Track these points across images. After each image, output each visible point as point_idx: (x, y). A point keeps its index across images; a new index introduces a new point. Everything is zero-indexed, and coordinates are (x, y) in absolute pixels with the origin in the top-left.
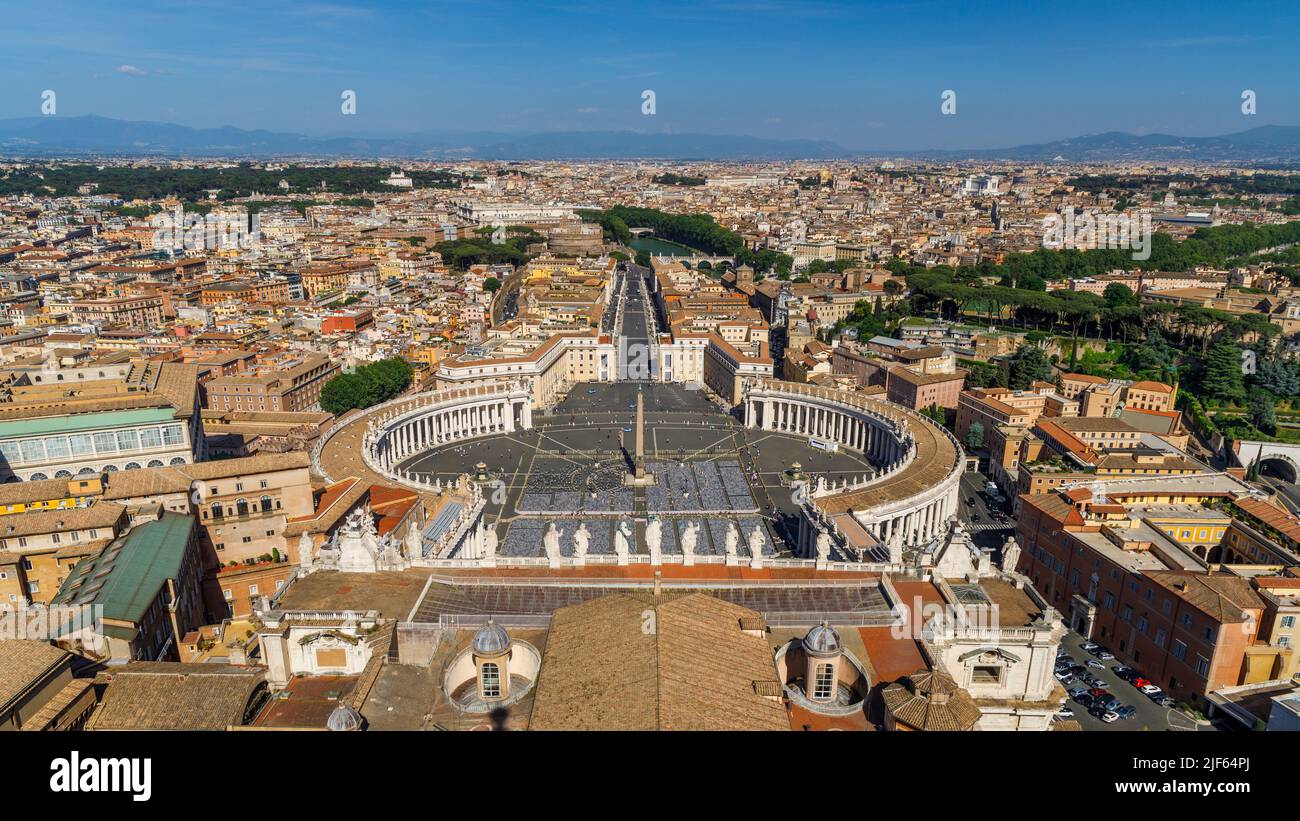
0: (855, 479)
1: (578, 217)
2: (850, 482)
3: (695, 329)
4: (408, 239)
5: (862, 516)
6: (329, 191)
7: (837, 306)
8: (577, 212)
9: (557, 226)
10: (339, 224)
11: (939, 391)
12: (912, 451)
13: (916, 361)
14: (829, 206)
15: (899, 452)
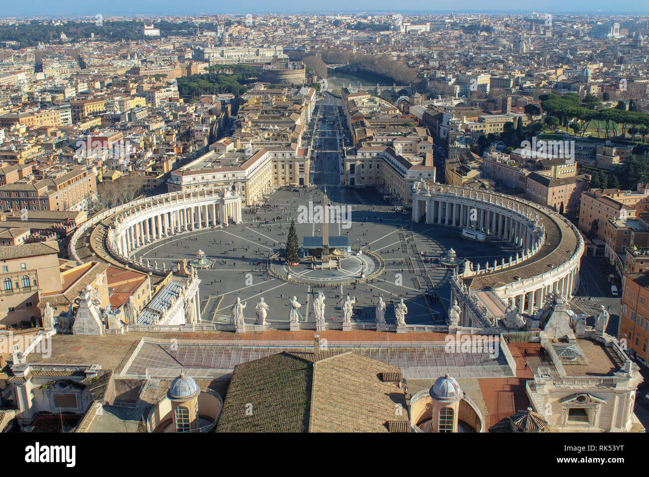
0: (496, 262)
1: (286, 56)
2: (491, 265)
3: (373, 143)
4: (153, 76)
5: (500, 292)
6: (96, 41)
7: (489, 125)
8: (285, 52)
9: (269, 64)
10: (102, 65)
11: (566, 191)
12: (543, 238)
13: (548, 169)
14: (486, 46)
15: (533, 240)
